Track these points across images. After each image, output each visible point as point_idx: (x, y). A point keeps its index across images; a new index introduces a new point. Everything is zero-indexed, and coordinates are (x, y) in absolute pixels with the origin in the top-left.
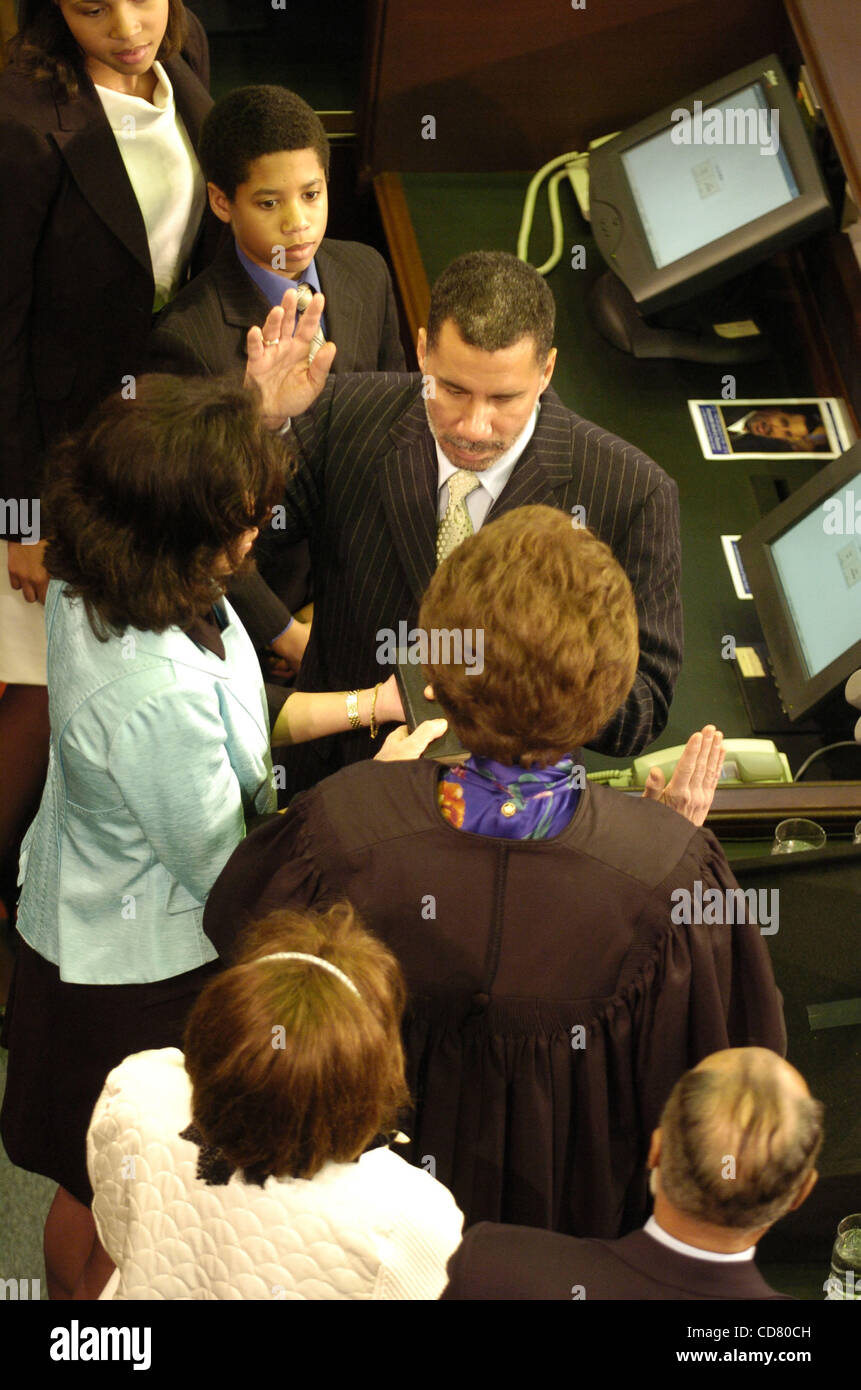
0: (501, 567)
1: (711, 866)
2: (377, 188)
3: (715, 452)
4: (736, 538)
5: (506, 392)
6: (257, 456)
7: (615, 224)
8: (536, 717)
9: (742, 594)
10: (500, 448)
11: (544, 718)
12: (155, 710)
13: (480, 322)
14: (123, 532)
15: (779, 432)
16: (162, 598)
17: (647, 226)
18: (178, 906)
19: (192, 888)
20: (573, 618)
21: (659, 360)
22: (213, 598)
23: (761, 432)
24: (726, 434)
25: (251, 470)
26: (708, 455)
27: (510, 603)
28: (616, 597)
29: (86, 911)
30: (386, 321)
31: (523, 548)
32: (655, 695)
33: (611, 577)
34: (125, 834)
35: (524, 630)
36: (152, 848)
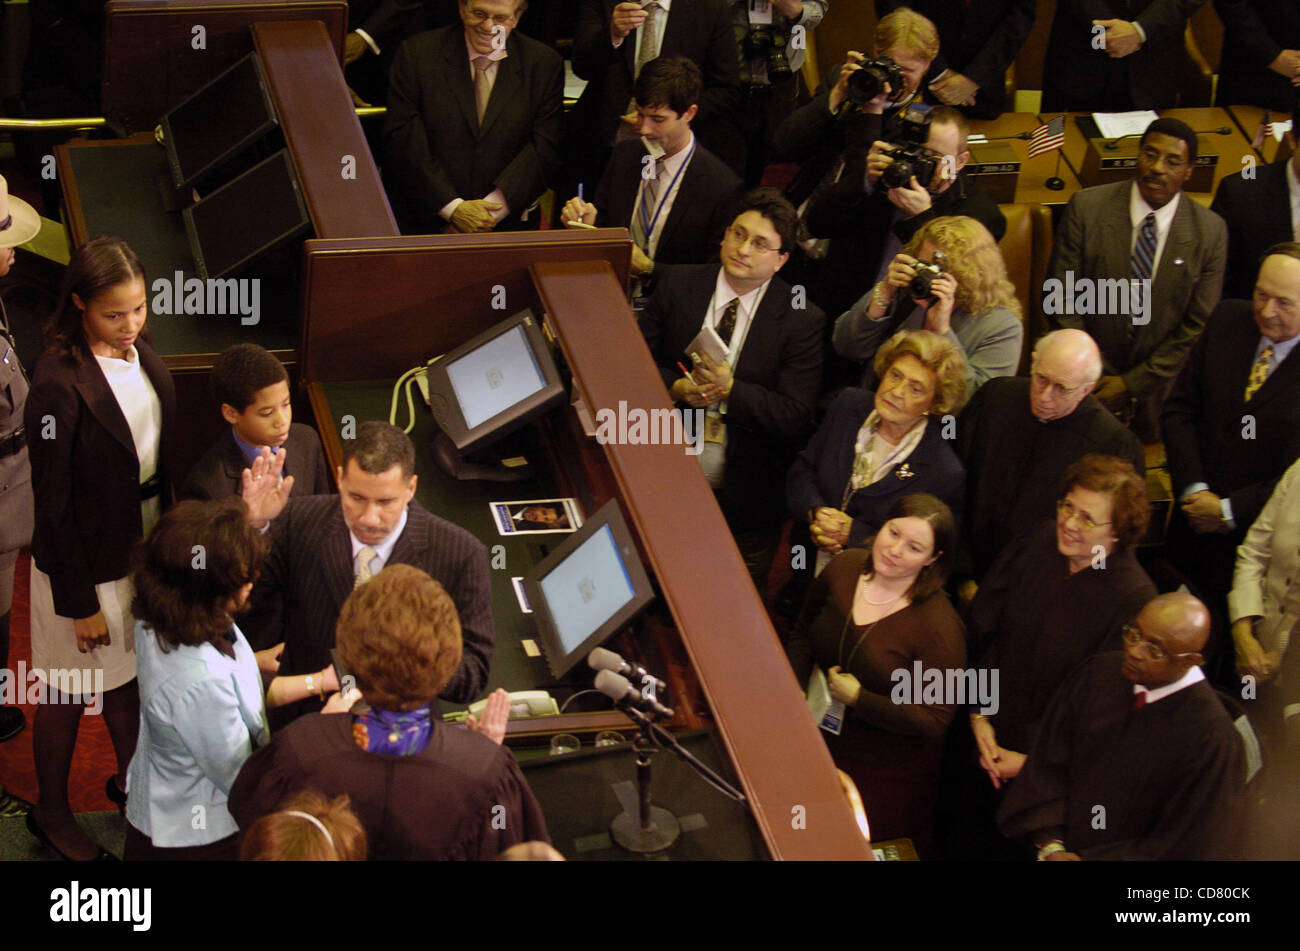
0: (382, 598)
1: (509, 768)
2: (310, 392)
3: (506, 531)
4: (521, 579)
5: (387, 498)
6: (247, 544)
7: (444, 406)
8: (408, 682)
9: (525, 609)
10: (386, 532)
11: (412, 682)
12: (197, 689)
13: (370, 458)
14: (174, 591)
15: (541, 518)
16: (198, 627)
17: (462, 406)
18: (216, 801)
19: (223, 790)
20: (425, 624)
21: (473, 480)
22: (227, 625)
23: (531, 519)
24: (512, 522)
25: (244, 553)
26: (502, 532)
27: (389, 618)
28: (448, 611)
29: (166, 806)
30: (318, 466)
31: (393, 586)
32: (480, 667)
33: (444, 600)
34: (186, 761)
35: (397, 633)
36: (201, 769)
